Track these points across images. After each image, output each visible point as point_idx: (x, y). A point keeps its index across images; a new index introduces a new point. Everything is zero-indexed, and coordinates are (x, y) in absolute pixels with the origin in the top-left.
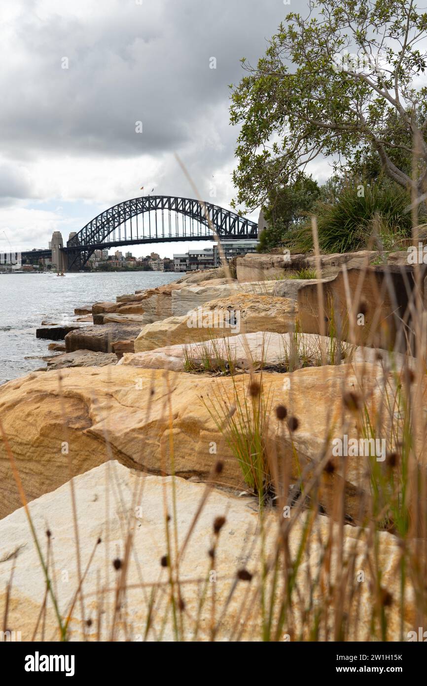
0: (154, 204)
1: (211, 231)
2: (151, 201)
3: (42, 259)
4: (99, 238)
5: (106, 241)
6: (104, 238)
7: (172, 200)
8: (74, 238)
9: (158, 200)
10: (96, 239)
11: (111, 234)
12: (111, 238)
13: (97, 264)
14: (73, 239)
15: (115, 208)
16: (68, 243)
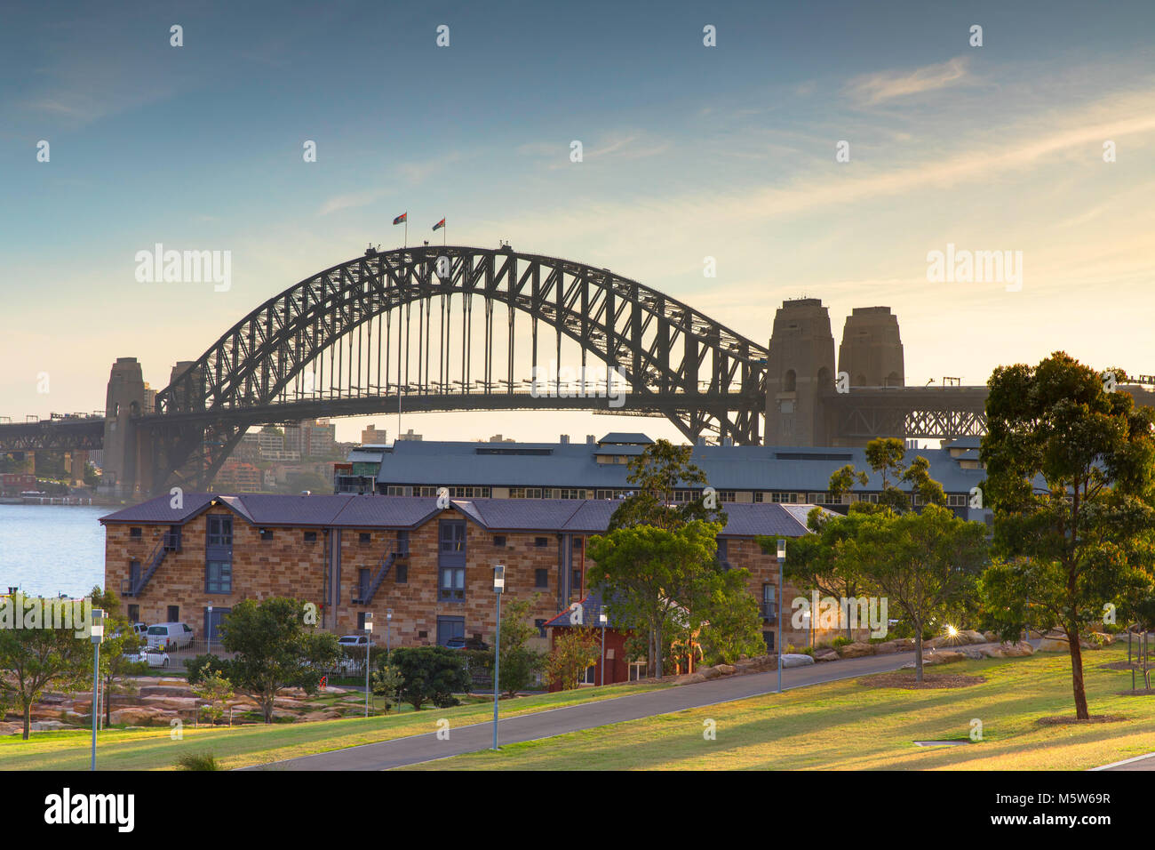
3: (76, 453)
15: (312, 286)
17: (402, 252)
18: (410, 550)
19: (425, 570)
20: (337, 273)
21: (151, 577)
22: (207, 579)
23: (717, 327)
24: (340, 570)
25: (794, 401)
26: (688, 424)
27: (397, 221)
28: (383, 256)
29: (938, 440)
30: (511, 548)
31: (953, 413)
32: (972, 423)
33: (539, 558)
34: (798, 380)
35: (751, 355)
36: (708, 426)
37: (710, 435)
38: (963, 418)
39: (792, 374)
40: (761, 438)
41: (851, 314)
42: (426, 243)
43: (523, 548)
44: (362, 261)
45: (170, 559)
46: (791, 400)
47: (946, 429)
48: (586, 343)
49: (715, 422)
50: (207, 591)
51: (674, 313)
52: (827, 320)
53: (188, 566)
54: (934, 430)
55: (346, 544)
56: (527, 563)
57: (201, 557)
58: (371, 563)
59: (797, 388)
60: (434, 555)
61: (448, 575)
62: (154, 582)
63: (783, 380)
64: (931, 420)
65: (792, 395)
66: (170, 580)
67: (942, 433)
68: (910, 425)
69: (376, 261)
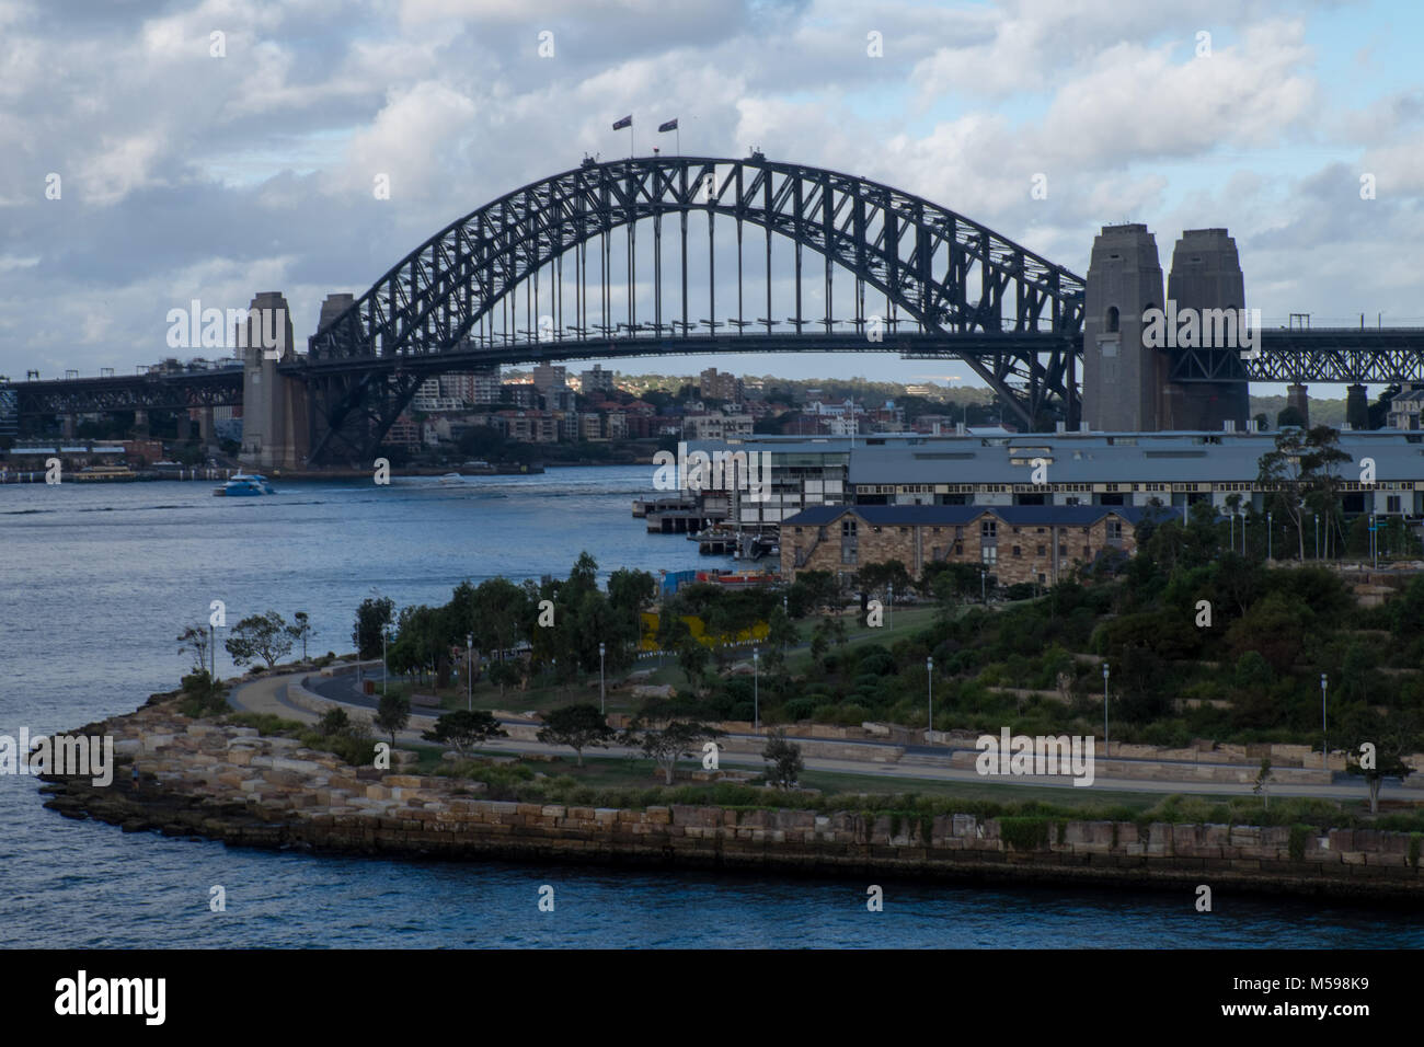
0: (676, 183)
1: (902, 313)
2: (668, 172)
3: (203, 411)
8: (341, 319)
13: (444, 426)
14: (335, 325)
15: (513, 203)
16: (313, 341)
17: (629, 163)
18: (964, 537)
19: (973, 548)
20: (546, 189)
21: (809, 556)
22: (842, 556)
24: (922, 549)
25: (1118, 342)
26: (991, 369)
27: (619, 125)
28: (604, 168)
29: (1286, 385)
30: (1024, 535)
31: (1302, 355)
32: (1324, 364)
33: (1040, 540)
34: (1122, 318)
35: (1063, 286)
36: (1013, 370)
37: (1018, 380)
38: (1315, 359)
39: (1114, 312)
40: (1078, 385)
41: (1181, 238)
42: (657, 151)
43: (1030, 535)
44: (578, 174)
45: (821, 546)
46: (1113, 341)
47: (1293, 372)
48: (863, 272)
49: (1021, 365)
50: (843, 562)
51: (970, 237)
52: (1154, 248)
53: (832, 549)
54: (1280, 373)
55: (925, 534)
56: (1034, 543)
57: (839, 544)
58: (940, 545)
59: (1120, 329)
60: (978, 540)
61: (986, 550)
62: (811, 559)
63: (1104, 319)
64: (1276, 362)
65: (1116, 336)
66: (820, 558)
67: (1289, 377)
68: (1252, 368)
69: (595, 173)
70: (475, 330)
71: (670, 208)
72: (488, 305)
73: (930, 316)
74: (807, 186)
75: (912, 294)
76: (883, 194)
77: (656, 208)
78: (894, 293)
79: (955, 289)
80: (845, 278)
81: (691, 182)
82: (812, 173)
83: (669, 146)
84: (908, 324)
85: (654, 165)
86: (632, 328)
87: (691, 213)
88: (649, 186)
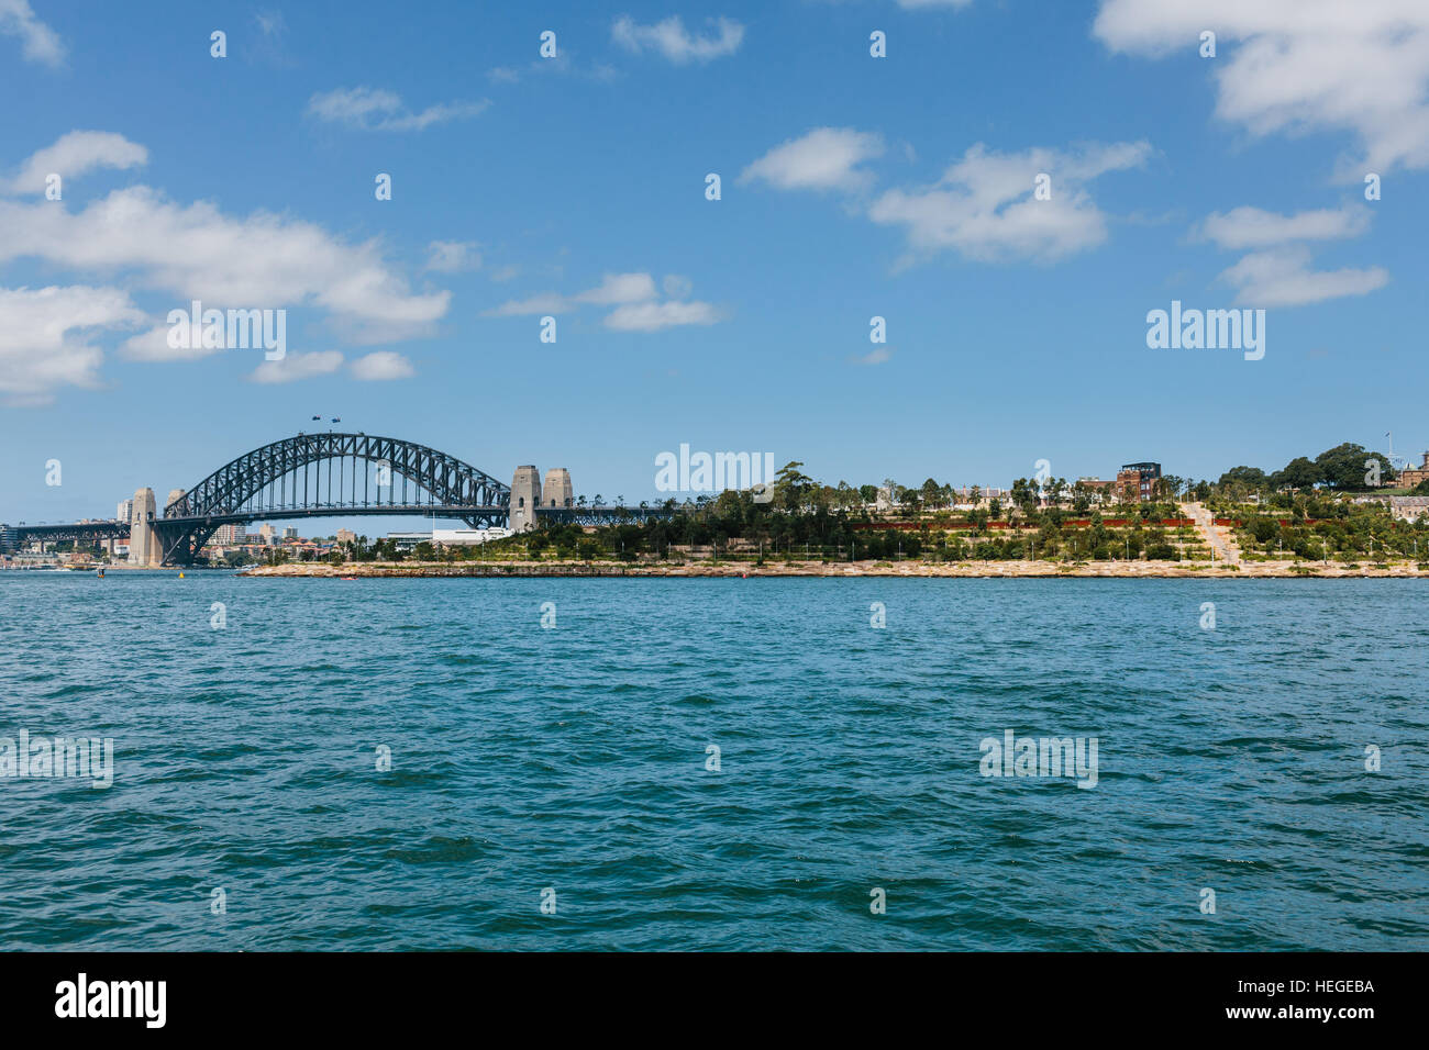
0: (339, 445)
1: (436, 500)
2: (335, 440)
4: (230, 503)
5: (244, 509)
6: (240, 503)
7: (372, 442)
8: (179, 501)
9: (347, 440)
10: (223, 505)
11: (256, 496)
12: (254, 504)
14: (177, 503)
16: (166, 511)
17: (319, 436)
20: (280, 445)
23: (484, 476)
25: (523, 512)
27: (315, 418)
28: (307, 437)
34: (525, 502)
39: (522, 500)
42: (330, 431)
44: (295, 439)
46: (521, 511)
48: (420, 482)
59: (524, 506)
63: (518, 502)
65: (522, 509)
69: (303, 440)
70: (245, 505)
71: (336, 455)
72: (251, 494)
73: (449, 500)
74: (397, 447)
75: (440, 492)
76: (429, 452)
77: (330, 455)
78: (433, 491)
79: (458, 489)
80: (411, 484)
81: (345, 445)
82: (399, 442)
83: (337, 429)
84: (438, 503)
85: (330, 437)
86: (317, 505)
87: (345, 458)
88: (327, 446)
